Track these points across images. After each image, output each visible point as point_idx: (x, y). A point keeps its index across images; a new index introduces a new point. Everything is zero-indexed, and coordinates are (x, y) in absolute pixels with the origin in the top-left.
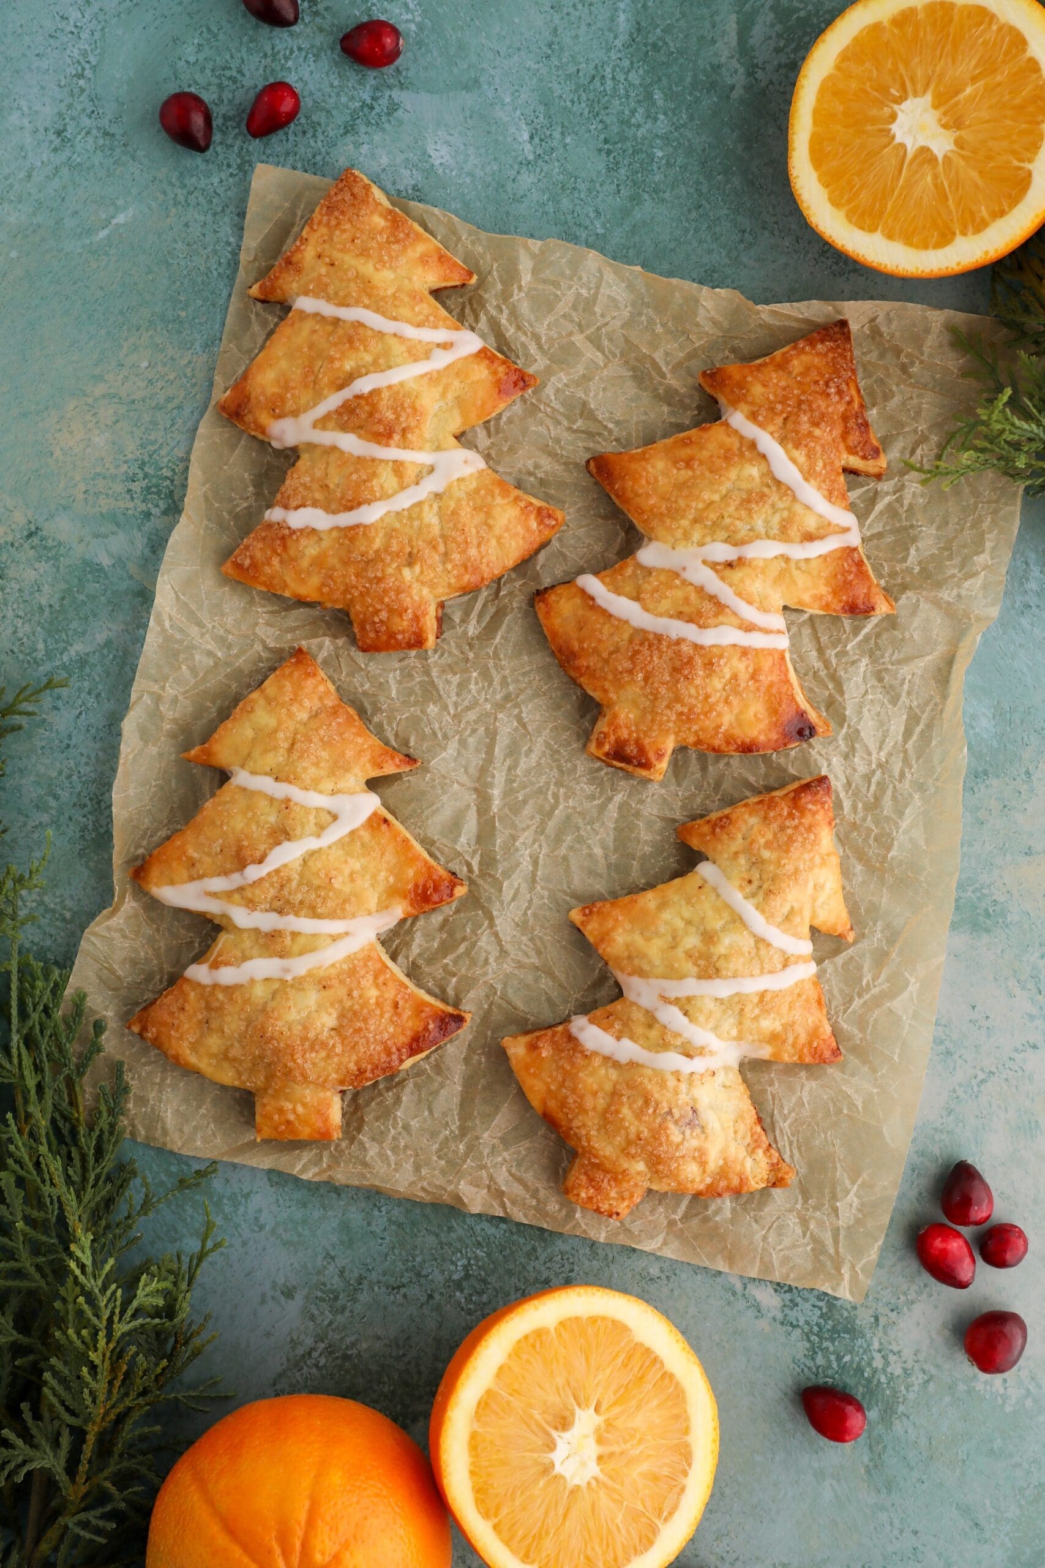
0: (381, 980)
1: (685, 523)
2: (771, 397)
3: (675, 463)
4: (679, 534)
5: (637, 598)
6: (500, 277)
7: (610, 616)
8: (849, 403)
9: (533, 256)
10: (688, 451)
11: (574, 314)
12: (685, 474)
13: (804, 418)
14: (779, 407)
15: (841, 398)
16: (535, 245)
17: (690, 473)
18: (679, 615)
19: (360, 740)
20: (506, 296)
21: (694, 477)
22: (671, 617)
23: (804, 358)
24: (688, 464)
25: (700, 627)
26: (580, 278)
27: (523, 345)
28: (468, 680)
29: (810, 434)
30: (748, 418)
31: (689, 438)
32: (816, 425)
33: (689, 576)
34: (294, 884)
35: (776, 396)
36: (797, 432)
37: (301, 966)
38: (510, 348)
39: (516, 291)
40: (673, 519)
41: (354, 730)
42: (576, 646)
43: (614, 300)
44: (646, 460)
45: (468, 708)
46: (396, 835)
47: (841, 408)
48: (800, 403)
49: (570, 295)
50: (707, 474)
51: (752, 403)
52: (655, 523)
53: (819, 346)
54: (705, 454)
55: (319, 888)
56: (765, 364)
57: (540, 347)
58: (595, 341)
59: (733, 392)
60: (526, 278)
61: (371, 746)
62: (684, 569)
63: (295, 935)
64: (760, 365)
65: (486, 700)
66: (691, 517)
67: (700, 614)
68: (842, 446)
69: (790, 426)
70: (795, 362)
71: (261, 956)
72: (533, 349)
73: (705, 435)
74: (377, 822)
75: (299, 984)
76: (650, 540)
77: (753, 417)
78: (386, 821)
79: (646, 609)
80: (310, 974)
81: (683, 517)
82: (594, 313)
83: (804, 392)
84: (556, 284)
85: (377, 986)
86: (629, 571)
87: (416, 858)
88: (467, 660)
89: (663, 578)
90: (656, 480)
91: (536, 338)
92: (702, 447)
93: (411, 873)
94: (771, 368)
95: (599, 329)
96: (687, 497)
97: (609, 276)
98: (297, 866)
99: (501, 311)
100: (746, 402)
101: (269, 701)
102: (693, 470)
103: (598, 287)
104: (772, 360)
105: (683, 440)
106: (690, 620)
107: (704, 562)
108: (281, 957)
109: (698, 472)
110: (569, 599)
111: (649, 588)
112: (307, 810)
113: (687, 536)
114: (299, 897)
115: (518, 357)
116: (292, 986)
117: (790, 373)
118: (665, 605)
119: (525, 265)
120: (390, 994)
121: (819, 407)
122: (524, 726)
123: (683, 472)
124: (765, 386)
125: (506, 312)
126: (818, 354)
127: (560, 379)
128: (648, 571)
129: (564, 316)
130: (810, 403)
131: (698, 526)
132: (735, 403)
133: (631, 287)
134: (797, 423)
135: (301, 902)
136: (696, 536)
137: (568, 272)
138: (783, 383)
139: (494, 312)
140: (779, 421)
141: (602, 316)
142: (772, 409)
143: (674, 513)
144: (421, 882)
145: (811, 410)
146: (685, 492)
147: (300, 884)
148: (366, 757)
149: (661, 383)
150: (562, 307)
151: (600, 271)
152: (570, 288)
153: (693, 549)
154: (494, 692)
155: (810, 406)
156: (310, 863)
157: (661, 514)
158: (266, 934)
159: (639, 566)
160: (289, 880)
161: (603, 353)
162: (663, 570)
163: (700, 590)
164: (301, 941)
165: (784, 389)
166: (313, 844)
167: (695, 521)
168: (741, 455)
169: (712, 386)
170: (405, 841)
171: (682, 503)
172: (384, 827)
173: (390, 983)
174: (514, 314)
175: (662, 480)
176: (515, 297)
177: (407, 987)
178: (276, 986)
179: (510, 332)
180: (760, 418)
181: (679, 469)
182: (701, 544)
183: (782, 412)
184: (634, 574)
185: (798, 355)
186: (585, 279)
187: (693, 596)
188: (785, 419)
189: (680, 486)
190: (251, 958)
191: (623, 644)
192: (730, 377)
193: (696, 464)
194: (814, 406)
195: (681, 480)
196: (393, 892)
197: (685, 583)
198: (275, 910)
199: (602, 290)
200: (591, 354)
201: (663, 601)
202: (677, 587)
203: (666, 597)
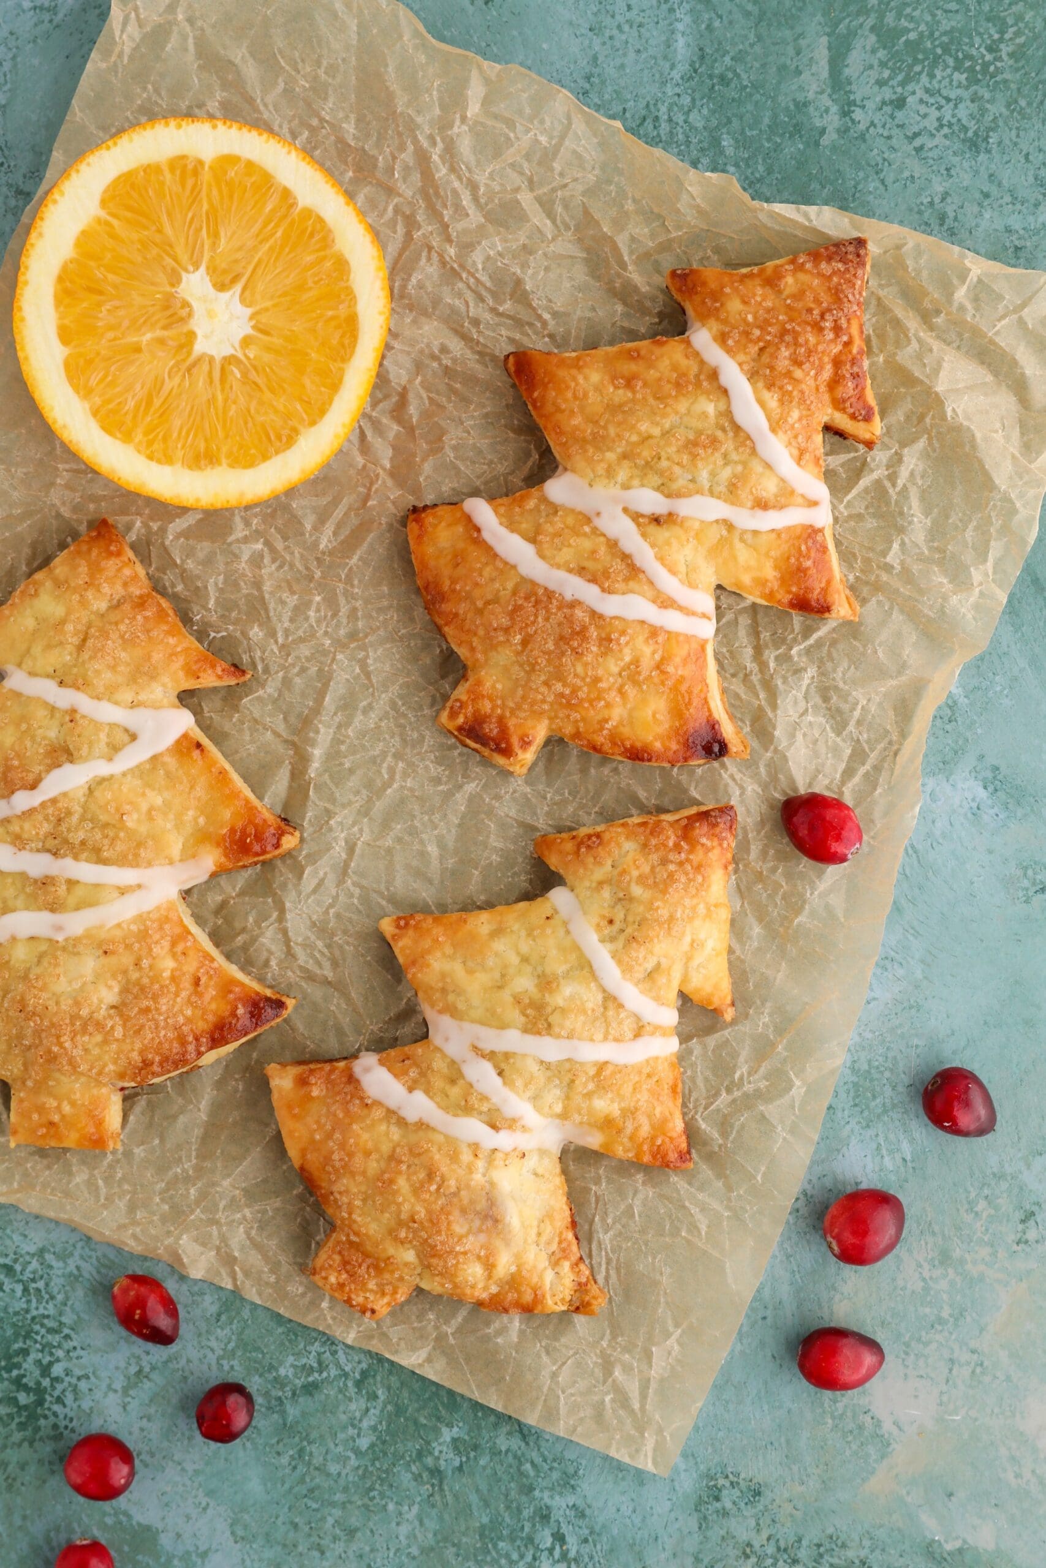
1: (610, 456)
2: (750, 318)
3: (614, 378)
4: (601, 469)
5: (533, 540)
6: (441, 99)
7: (496, 555)
8: (847, 344)
9: (487, 81)
10: (632, 367)
11: (526, 165)
12: (622, 395)
13: (785, 352)
14: (757, 332)
15: (837, 336)
16: (492, 69)
17: (630, 395)
18: (581, 571)
20: (444, 125)
21: (634, 401)
22: (570, 571)
23: (801, 276)
24: (629, 382)
25: (603, 590)
26: (542, 122)
27: (455, 192)
28: (308, 604)
29: (788, 374)
30: (715, 339)
31: (638, 351)
32: (799, 364)
33: (603, 524)
35: (755, 318)
36: (772, 368)
38: (437, 194)
39: (458, 123)
40: (598, 448)
42: (446, 585)
43: (579, 157)
44: (580, 368)
45: (301, 640)
47: (836, 349)
48: (784, 332)
49: (526, 140)
50: (651, 401)
51: (725, 322)
52: (573, 450)
53: (823, 265)
54: (653, 374)
55: (106, 825)
56: (750, 276)
57: (475, 199)
58: (546, 206)
59: (704, 302)
60: (474, 109)
62: (598, 514)
63: (71, 883)
64: (745, 276)
65: (326, 633)
66: (619, 450)
67: (606, 574)
68: (826, 397)
69: (765, 359)
70: (790, 280)
72: (466, 201)
73: (658, 351)
76: (566, 469)
77: (722, 339)
79: (541, 555)
81: (610, 449)
82: (552, 170)
83: (792, 320)
84: (510, 124)
86: (531, 504)
88: (311, 578)
89: (570, 520)
90: (586, 395)
91: (473, 187)
92: (651, 365)
94: (757, 281)
95: (554, 190)
96: (620, 424)
97: (579, 126)
98: (80, 795)
99: (434, 144)
100: (718, 319)
101: (58, 584)
102: (634, 392)
103: (562, 138)
104: (762, 271)
105: (629, 351)
106: (593, 580)
107: (626, 510)
109: (639, 396)
110: (449, 525)
111: (551, 530)
113: (610, 473)
114: (80, 835)
115: (445, 206)
117: (780, 292)
118: (566, 555)
119: (475, 91)
121: (807, 341)
122: (368, 675)
123: (621, 392)
124: (745, 302)
125: (440, 145)
126: (820, 275)
127: (493, 246)
128: (555, 509)
129: (513, 166)
130: (796, 335)
131: (626, 463)
132: (704, 317)
133: (603, 145)
134: (774, 356)
136: (622, 475)
137: (528, 111)
138: (769, 304)
139: (425, 144)
140: (754, 349)
141: (561, 175)
142: (747, 334)
143: (599, 441)
145: (796, 344)
146: (619, 418)
147: (82, 819)
148: (179, 661)
149: (619, 275)
150: (511, 155)
151: (569, 118)
152: (528, 130)
153: (615, 491)
154: (338, 626)
155: (796, 339)
156: (97, 794)
157: (584, 440)
159: (544, 500)
160: (69, 813)
161: (554, 222)
162: (573, 511)
163: (613, 545)
164: (79, 891)
165: (768, 311)
167: (625, 456)
168: (698, 384)
169: (680, 290)
171: (612, 431)
174: (450, 150)
175: (593, 397)
176: (456, 130)
178: (40, 947)
179: (441, 172)
180: (730, 342)
181: (616, 387)
182: (626, 487)
183: (759, 339)
184: (537, 509)
185: (795, 271)
186: (548, 124)
187: (603, 550)
188: (762, 350)
189: (614, 409)
191: (505, 594)
192: (704, 284)
193: (640, 384)
194: (801, 340)
195: (617, 400)
196: (202, 837)
197: (595, 531)
199: (567, 143)
200: (538, 218)
201: (565, 550)
202: (585, 535)
203: (569, 546)
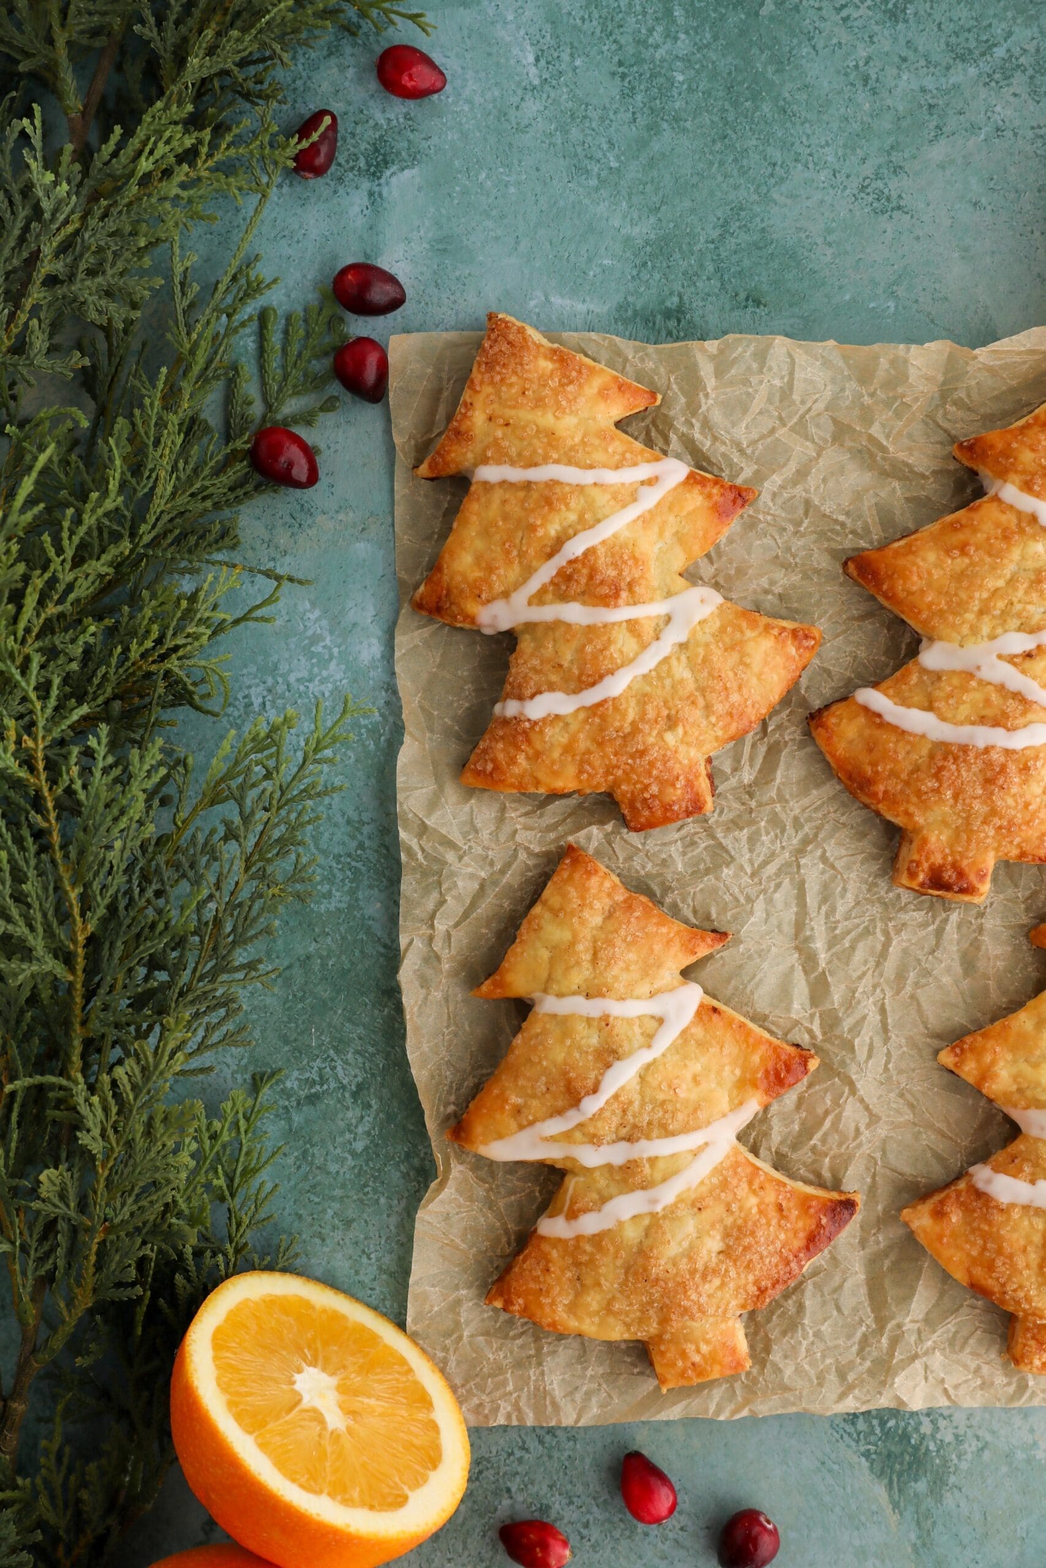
0: (756, 1186)
1: (970, 616)
2: (1044, 462)
3: (947, 551)
4: (965, 630)
5: (929, 707)
7: (904, 732)
10: (961, 537)
12: (962, 562)
17: (967, 560)
18: (982, 720)
19: (664, 930)
21: (972, 564)
22: (973, 723)
24: (964, 550)
25: (1008, 730)
28: (758, 832)
30: (1021, 489)
33: (985, 674)
34: (636, 1105)
37: (668, 1195)
40: (956, 614)
41: (654, 920)
42: (869, 771)
44: (913, 553)
45: (765, 863)
46: (730, 1023)
50: (988, 559)
51: (1024, 472)
52: (935, 622)
54: (980, 536)
55: (663, 1103)
56: (1028, 426)
59: (997, 462)
61: (678, 933)
62: (979, 668)
63: (653, 1161)
65: (783, 848)
66: (976, 609)
67: (1005, 715)
71: (621, 1193)
74: (708, 1013)
75: (671, 1212)
76: (931, 640)
77: (1027, 487)
78: (715, 1010)
79: (943, 718)
80: (680, 1200)
81: (966, 610)
85: (754, 1192)
86: (914, 678)
87: (760, 1041)
88: (751, 811)
89: (956, 681)
90: (929, 574)
92: (975, 529)
93: (756, 1059)
96: (968, 588)
98: (635, 1085)
100: (1017, 472)
101: (555, 912)
102: (970, 556)
105: (950, 523)
106: (996, 724)
107: (1000, 657)
108: (643, 1188)
109: (976, 558)
110: (850, 719)
111: (942, 694)
112: (629, 1022)
113: (974, 630)
114: (646, 1118)
116: (664, 1217)
118: (964, 711)
120: (770, 1197)
122: (833, 867)
123: (958, 561)
128: (937, 676)
131: (986, 618)
132: (1001, 474)
135: (650, 1123)
136: (985, 630)
143: (955, 608)
144: (770, 1065)
146: (965, 584)
147: (643, 1104)
148: (676, 947)
153: (985, 644)
154: (789, 838)
156: (649, 1079)
157: (941, 611)
158: (621, 1168)
159: (924, 671)
160: (631, 1103)
162: (954, 672)
163: (1001, 688)
164: (661, 1165)
166: (645, 1057)
167: (981, 613)
168: (1022, 532)
169: (971, 459)
170: (742, 1026)
171: (963, 595)
172: (715, 1017)
173: (767, 1185)
175: (936, 573)
177: (785, 1185)
178: (646, 1222)
181: (953, 558)
182: (993, 637)
184: (921, 681)
187: (994, 697)
189: (958, 577)
190: (611, 1198)
191: (924, 761)
193: (972, 548)
195: (957, 569)
196: (745, 1084)
197: (983, 683)
198: (623, 1139)
201: (962, 707)
202: (974, 689)
203: (964, 702)
